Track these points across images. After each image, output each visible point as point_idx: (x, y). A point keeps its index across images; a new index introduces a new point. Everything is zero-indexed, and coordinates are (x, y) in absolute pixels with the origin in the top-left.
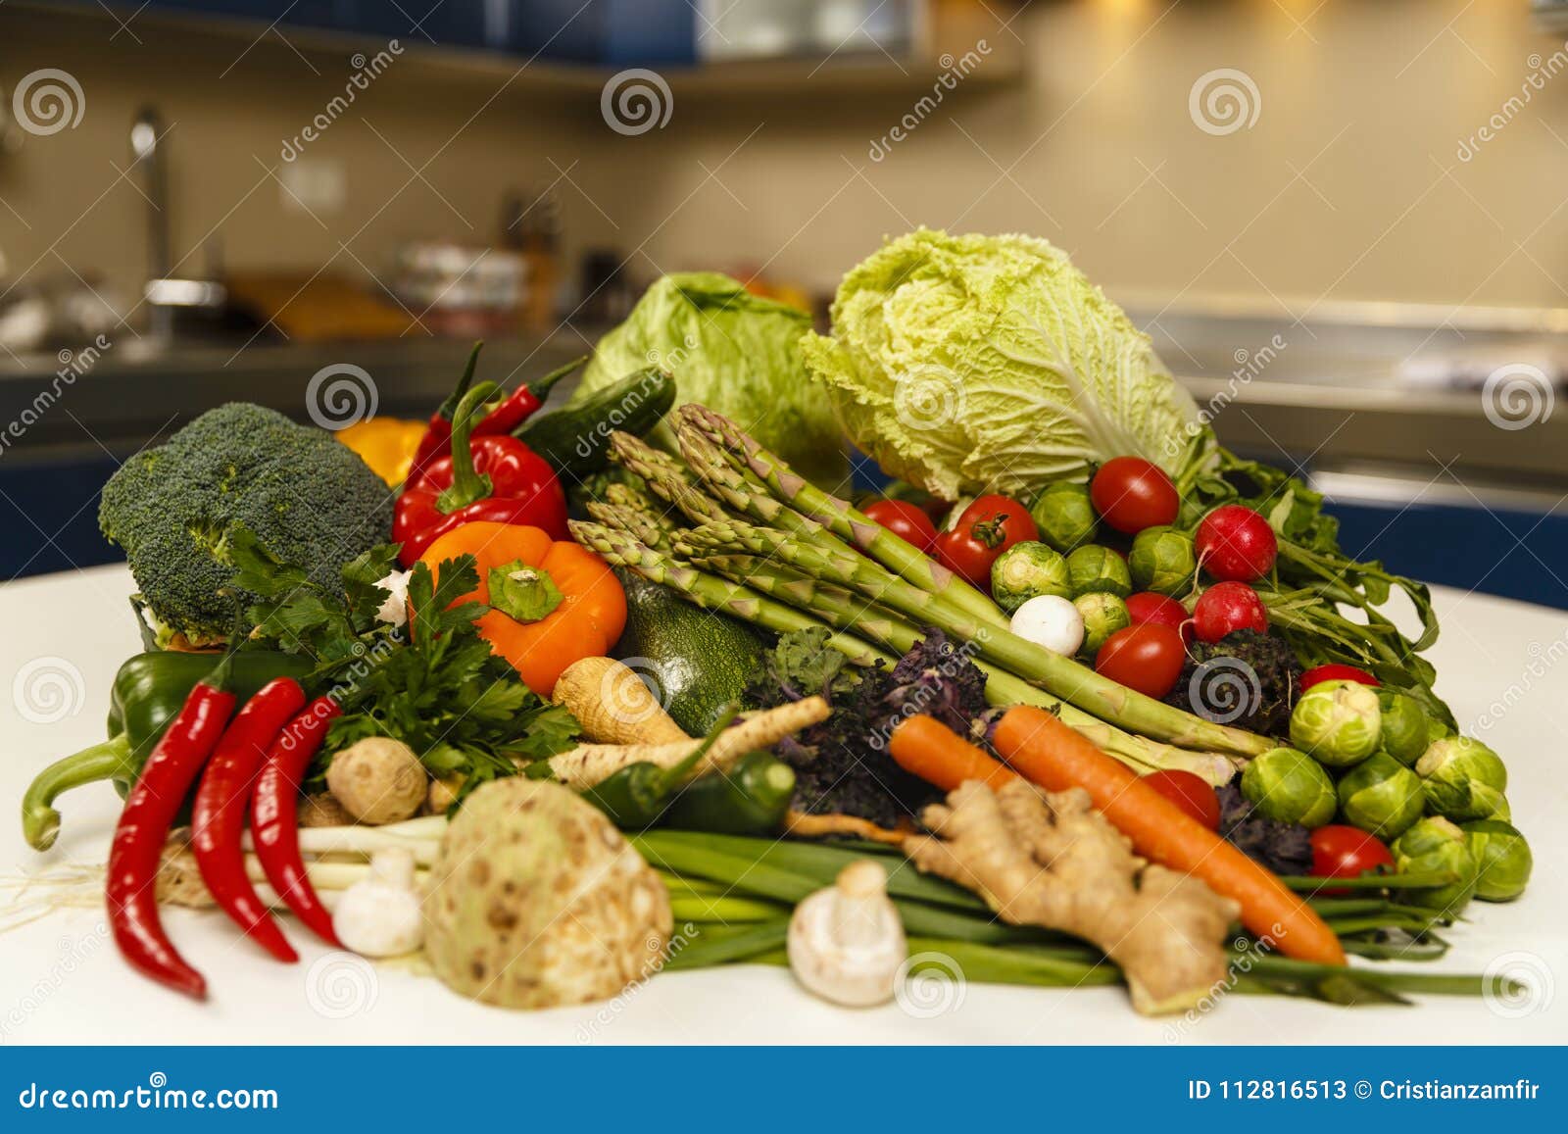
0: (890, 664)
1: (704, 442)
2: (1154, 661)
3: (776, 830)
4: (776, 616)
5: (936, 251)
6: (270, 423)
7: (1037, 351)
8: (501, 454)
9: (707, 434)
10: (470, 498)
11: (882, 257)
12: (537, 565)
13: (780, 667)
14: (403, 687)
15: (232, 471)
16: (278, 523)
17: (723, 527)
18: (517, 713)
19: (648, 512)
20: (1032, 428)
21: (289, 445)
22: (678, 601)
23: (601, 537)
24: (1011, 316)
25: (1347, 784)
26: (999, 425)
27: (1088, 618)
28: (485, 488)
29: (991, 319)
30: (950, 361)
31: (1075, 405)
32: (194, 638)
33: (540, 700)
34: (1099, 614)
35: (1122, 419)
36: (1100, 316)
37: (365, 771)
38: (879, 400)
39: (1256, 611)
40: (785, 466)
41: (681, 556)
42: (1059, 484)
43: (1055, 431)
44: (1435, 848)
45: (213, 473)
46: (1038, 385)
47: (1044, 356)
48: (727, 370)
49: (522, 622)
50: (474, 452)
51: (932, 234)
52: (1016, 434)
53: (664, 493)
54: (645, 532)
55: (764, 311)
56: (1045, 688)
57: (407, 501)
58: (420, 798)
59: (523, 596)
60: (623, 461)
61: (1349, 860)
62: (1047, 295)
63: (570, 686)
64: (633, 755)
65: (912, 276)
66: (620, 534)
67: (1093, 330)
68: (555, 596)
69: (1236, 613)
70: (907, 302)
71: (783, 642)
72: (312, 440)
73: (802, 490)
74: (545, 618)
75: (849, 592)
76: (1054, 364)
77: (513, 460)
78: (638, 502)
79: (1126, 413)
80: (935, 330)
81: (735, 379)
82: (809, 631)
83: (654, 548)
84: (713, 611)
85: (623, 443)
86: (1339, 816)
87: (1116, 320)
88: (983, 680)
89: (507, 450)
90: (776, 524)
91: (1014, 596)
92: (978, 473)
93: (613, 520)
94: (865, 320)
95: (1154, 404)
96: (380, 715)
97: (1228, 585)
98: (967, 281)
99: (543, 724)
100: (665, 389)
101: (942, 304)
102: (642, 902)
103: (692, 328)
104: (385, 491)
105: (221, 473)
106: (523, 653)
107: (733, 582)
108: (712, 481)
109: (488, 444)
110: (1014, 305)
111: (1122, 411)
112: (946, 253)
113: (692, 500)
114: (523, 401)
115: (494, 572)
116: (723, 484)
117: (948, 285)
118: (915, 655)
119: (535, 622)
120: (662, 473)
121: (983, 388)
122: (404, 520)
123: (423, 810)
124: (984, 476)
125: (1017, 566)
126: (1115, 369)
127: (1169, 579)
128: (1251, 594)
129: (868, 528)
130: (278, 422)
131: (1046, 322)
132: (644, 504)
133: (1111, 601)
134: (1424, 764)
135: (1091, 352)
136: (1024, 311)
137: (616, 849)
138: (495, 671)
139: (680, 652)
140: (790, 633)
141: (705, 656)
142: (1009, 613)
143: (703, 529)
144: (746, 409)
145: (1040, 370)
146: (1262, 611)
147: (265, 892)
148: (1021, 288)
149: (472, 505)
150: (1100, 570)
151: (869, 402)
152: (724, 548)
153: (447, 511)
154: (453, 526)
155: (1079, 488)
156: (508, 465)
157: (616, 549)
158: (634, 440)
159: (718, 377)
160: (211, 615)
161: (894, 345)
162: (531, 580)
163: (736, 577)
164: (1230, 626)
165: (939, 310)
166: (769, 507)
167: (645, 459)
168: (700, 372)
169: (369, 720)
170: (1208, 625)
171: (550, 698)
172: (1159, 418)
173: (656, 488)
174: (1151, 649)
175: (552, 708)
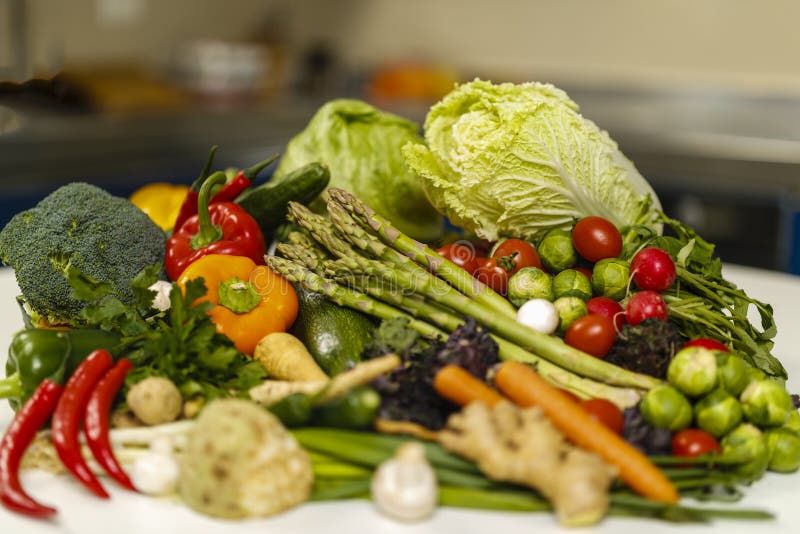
0: (445, 337)
1: (342, 210)
2: (597, 337)
3: (370, 428)
4: (382, 310)
5: (485, 94)
6: (96, 195)
7: (540, 156)
8: (228, 213)
9: (344, 206)
10: (209, 240)
11: (453, 98)
12: (247, 281)
13: (381, 339)
14: (167, 351)
15: (74, 225)
16: (100, 255)
17: (351, 260)
18: (231, 365)
19: (312, 249)
20: (538, 200)
21: (106, 209)
22: (327, 302)
23: (283, 265)
24: (525, 136)
25: (699, 406)
26: (519, 198)
27: (562, 312)
28: (218, 234)
29: (511, 138)
30: (488, 161)
31: (564, 186)
32: (52, 320)
33: (246, 356)
34: (568, 309)
35: (595, 194)
36: (581, 133)
37: (148, 396)
38: (446, 184)
39: (659, 308)
40: (388, 224)
41: (328, 276)
42: (555, 231)
43: (552, 201)
44: (743, 442)
45: (64, 226)
46: (540, 174)
47: (544, 158)
48: (364, 161)
49: (237, 313)
50: (212, 212)
51: (483, 83)
52: (529, 203)
53: (319, 239)
54: (309, 260)
55: (388, 124)
56: (533, 351)
57: (174, 241)
58: (178, 410)
59: (239, 299)
60: (297, 220)
61: (695, 448)
62: (547, 123)
63: (263, 349)
64: (296, 387)
65: (471, 108)
66: (294, 263)
67: (576, 142)
68: (256, 299)
69: (649, 309)
70: (466, 124)
71: (383, 325)
72: (120, 205)
73: (398, 237)
74: (251, 311)
75: (422, 297)
76: (550, 163)
77: (234, 218)
78: (307, 243)
79: (597, 189)
80: (482, 142)
81: (368, 166)
82: (399, 319)
83: (314, 271)
84: (346, 308)
85: (296, 209)
86: (694, 424)
87: (590, 134)
88: (496, 348)
89: (232, 211)
90: (382, 259)
91: (520, 298)
92: (507, 226)
93: (291, 254)
94: (443, 134)
95: (615, 183)
96: (156, 367)
97: (645, 293)
98: (500, 114)
99: (247, 371)
100: (323, 175)
101: (486, 125)
102: (296, 466)
103: (344, 135)
104: (161, 235)
105: (68, 226)
106: (237, 331)
107: (357, 290)
108: (346, 233)
109: (220, 207)
110: (526, 129)
111: (594, 189)
112: (490, 96)
113: (335, 244)
114: (241, 181)
115: (222, 284)
116: (353, 235)
117: (491, 114)
118: (458, 332)
119: (244, 313)
120: (318, 227)
121: (508, 177)
122: (171, 252)
123: (180, 417)
124: (511, 227)
125: (522, 282)
126: (589, 164)
127: (613, 291)
128: (658, 298)
129: (437, 259)
130: (100, 195)
131: (546, 138)
132: (310, 244)
133: (576, 302)
134: (744, 396)
135: (574, 155)
136: (532, 132)
137: (281, 437)
138: (221, 341)
139: (327, 330)
140: (387, 319)
141: (341, 332)
142: (517, 308)
143: (340, 261)
144: (375, 184)
145: (542, 167)
146: (663, 308)
147: (94, 466)
148: (531, 118)
149: (210, 244)
150: (573, 284)
151: (441, 185)
152: (352, 271)
153: (196, 248)
154: (199, 257)
155: (566, 234)
156: (231, 220)
157: (291, 271)
158: (303, 207)
159: (359, 165)
160: (62, 308)
161: (459, 151)
162: (242, 289)
163: (359, 288)
164: (644, 316)
165: (486, 129)
166: (379, 248)
167: (308, 219)
168: (347, 162)
169: (148, 369)
170: (632, 315)
171: (252, 355)
172: (619, 192)
173: (315, 236)
174: (596, 330)
175: (253, 361)
